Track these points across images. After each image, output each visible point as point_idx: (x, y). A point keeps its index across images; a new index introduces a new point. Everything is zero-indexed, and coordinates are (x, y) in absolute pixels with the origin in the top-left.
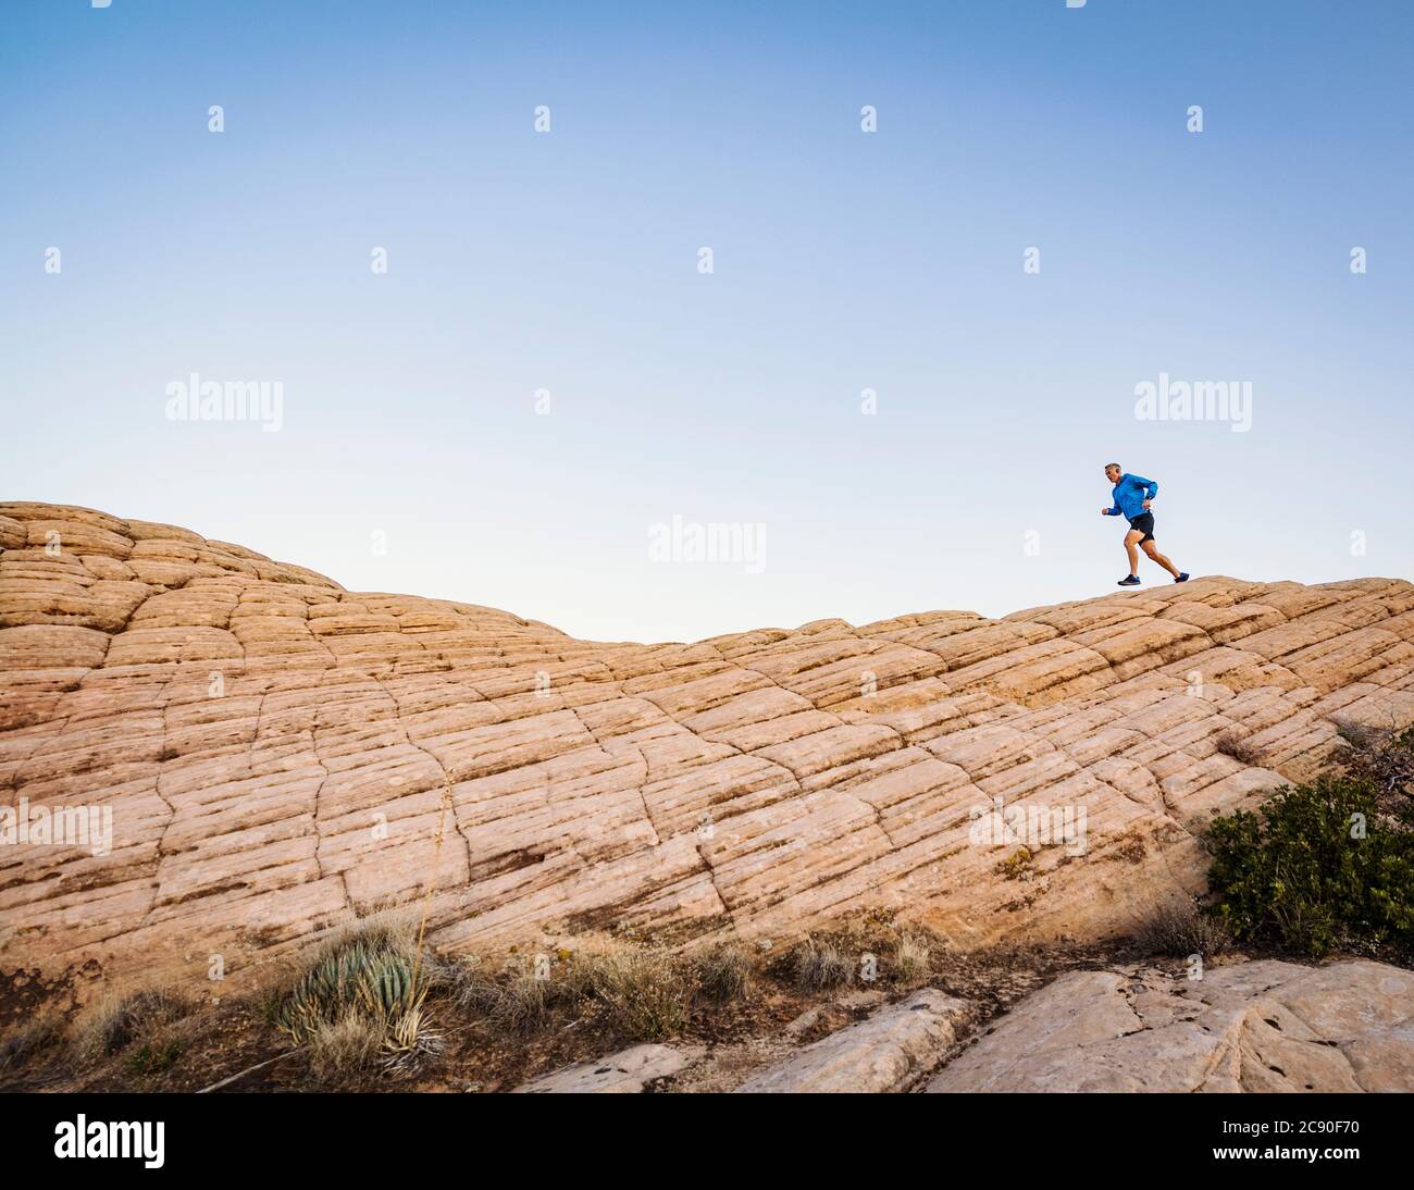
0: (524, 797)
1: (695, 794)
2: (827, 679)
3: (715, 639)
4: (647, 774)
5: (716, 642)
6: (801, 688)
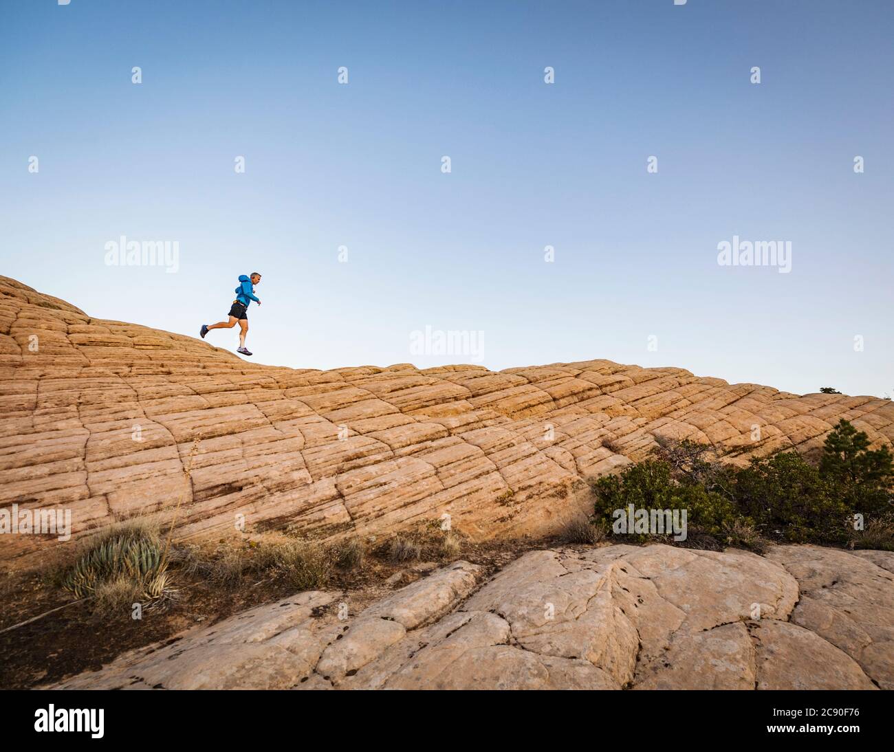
0: (228, 453)
1: (334, 456)
2: (406, 397)
3: (340, 369)
4: (305, 444)
5: (340, 371)
6: (393, 401)
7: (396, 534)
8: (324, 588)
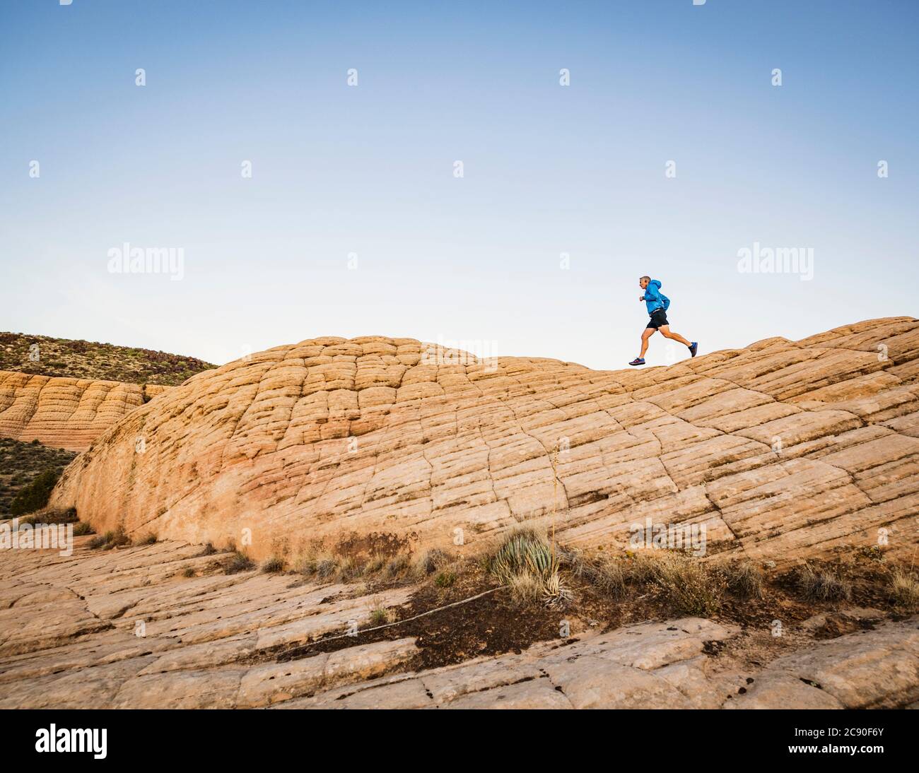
1: (697, 460)
2: (782, 380)
3: (686, 361)
4: (662, 448)
5: (687, 363)
6: (762, 387)
7: (805, 562)
8: (716, 617)
